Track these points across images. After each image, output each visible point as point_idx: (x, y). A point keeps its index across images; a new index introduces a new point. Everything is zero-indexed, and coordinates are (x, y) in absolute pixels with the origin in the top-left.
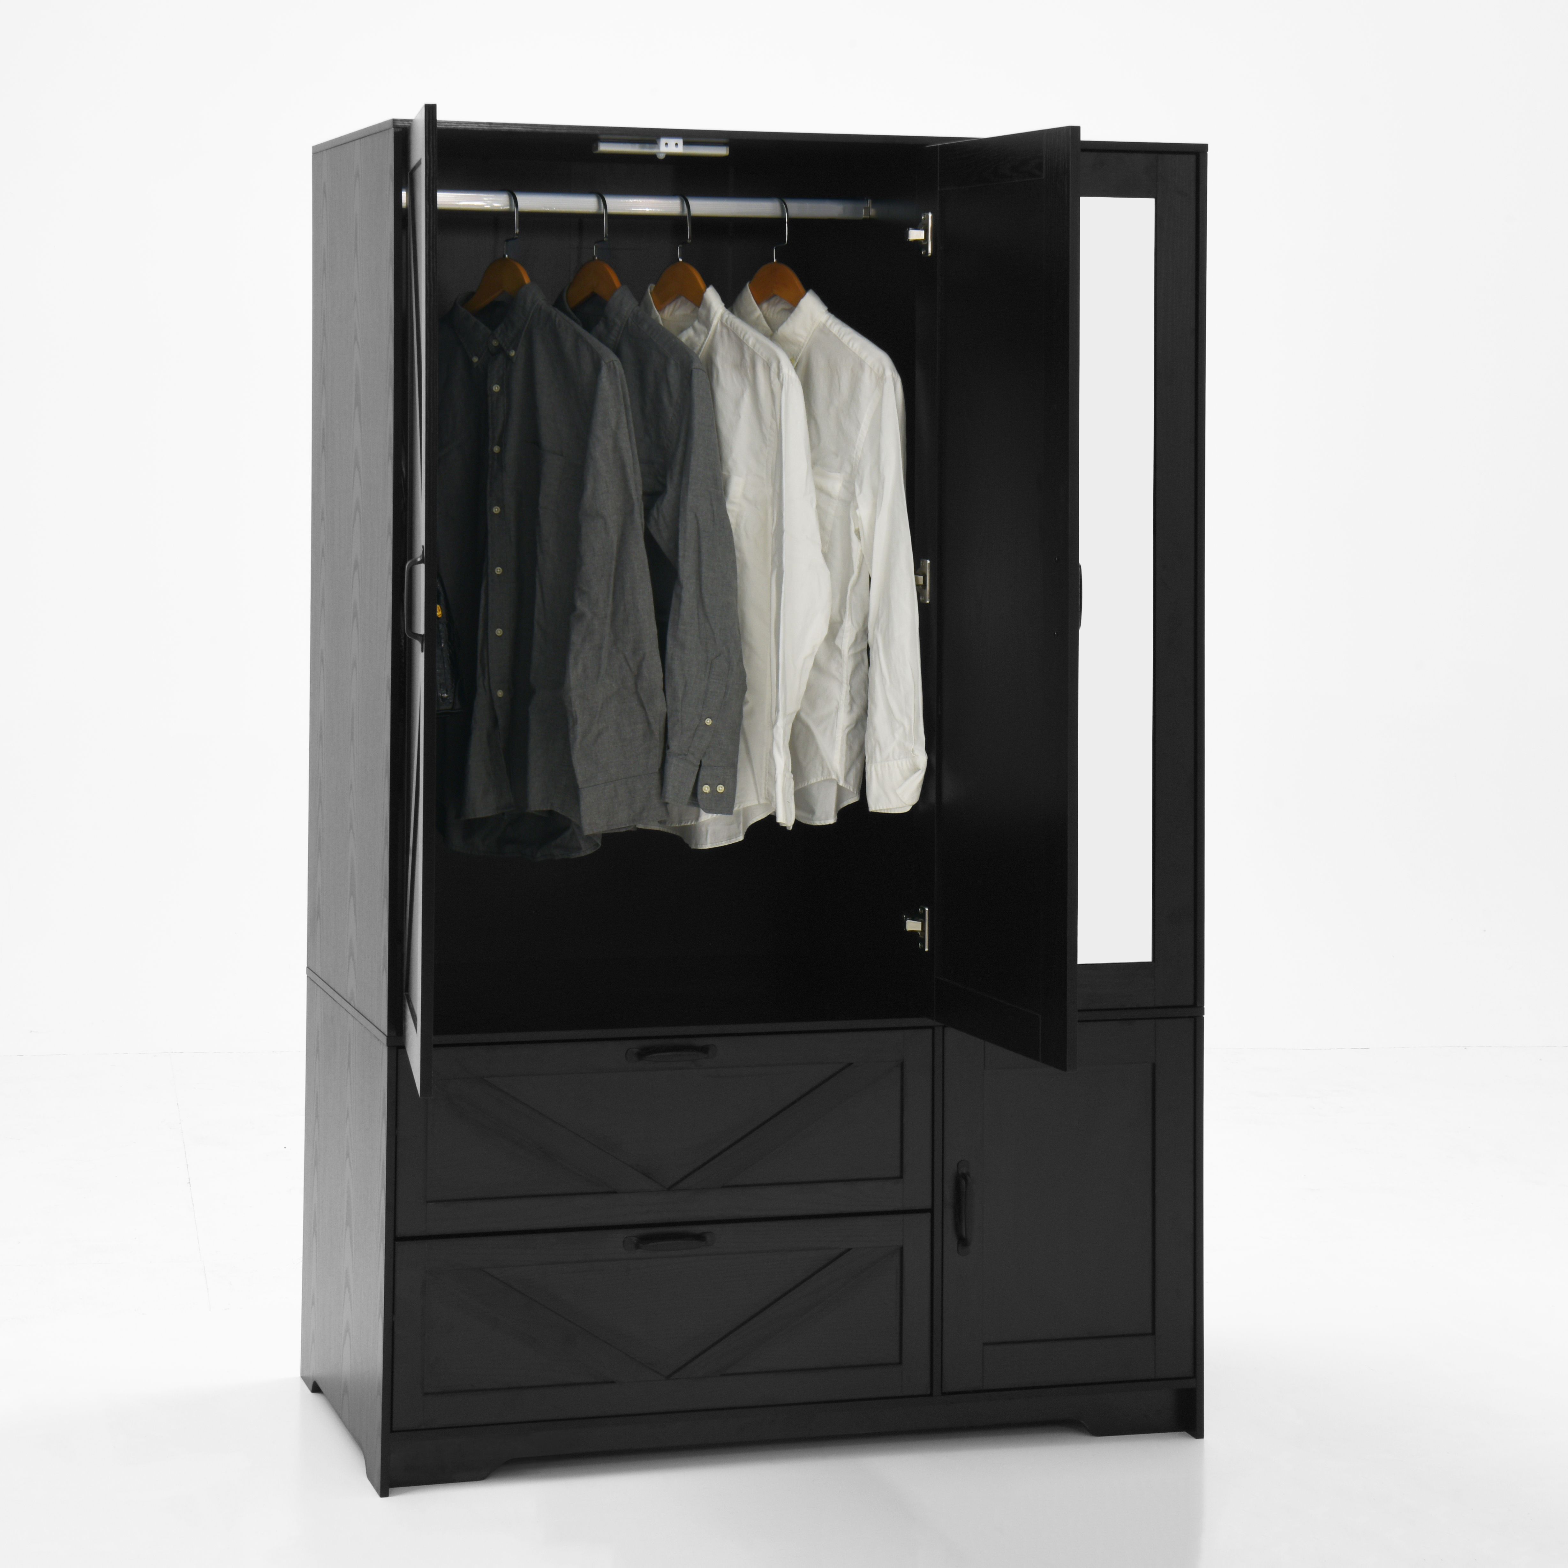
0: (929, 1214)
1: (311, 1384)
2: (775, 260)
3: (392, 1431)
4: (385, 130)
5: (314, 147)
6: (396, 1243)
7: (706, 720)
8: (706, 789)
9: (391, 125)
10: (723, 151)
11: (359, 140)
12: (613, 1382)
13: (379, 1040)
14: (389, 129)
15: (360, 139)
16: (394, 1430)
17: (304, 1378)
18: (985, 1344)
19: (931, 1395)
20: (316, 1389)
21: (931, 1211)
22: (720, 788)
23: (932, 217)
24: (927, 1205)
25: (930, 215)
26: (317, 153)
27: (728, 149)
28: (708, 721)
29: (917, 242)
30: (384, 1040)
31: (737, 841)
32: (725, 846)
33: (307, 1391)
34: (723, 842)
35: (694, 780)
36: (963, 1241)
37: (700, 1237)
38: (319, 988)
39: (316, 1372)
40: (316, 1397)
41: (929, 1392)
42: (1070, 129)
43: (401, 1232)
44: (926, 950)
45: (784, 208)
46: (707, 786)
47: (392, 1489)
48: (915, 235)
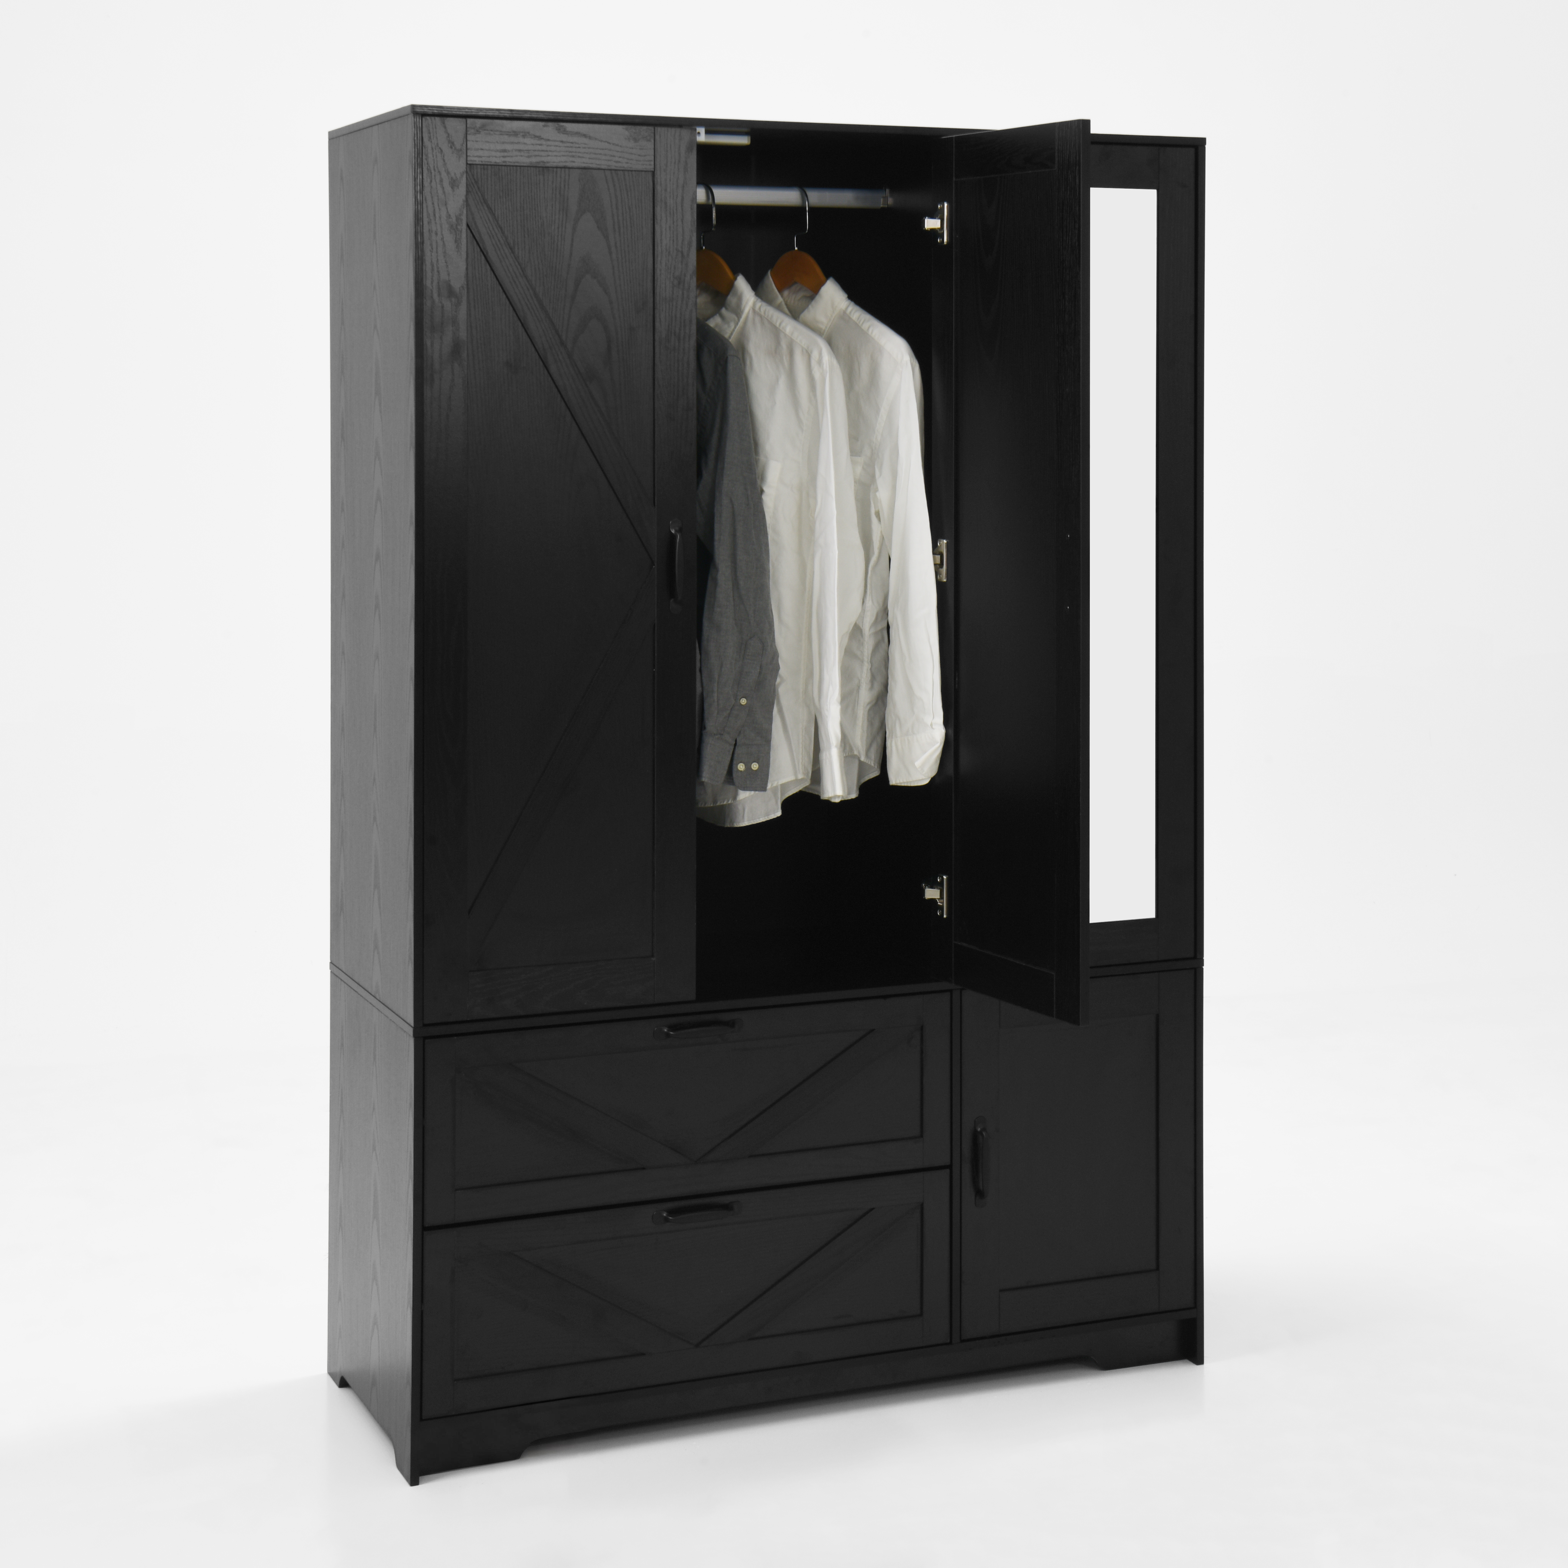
0: (948, 1171)
1: (338, 1381)
2: (796, 248)
3: (421, 1420)
4: (404, 116)
5: (330, 133)
6: (425, 1233)
7: (741, 700)
8: (741, 767)
9: (409, 111)
10: (744, 141)
11: (377, 126)
12: (643, 1354)
13: (405, 1032)
14: (407, 115)
15: (378, 124)
16: (423, 1418)
17: (331, 1374)
18: (1001, 1291)
19: (951, 1343)
20: (343, 1383)
21: (950, 1167)
22: (755, 766)
23: (947, 206)
24: (947, 1161)
25: (946, 205)
26: (333, 138)
27: (750, 138)
28: (743, 701)
29: (933, 231)
30: (411, 1031)
31: (775, 817)
32: (763, 822)
33: (334, 1386)
34: (761, 819)
35: (729, 759)
36: (980, 1193)
37: (727, 1207)
38: (342, 983)
39: (343, 1368)
40: (344, 1393)
41: (948, 1341)
42: (1081, 122)
43: (430, 1221)
44: (945, 916)
45: (804, 196)
46: (741, 764)
47: (422, 1477)
48: (931, 224)
